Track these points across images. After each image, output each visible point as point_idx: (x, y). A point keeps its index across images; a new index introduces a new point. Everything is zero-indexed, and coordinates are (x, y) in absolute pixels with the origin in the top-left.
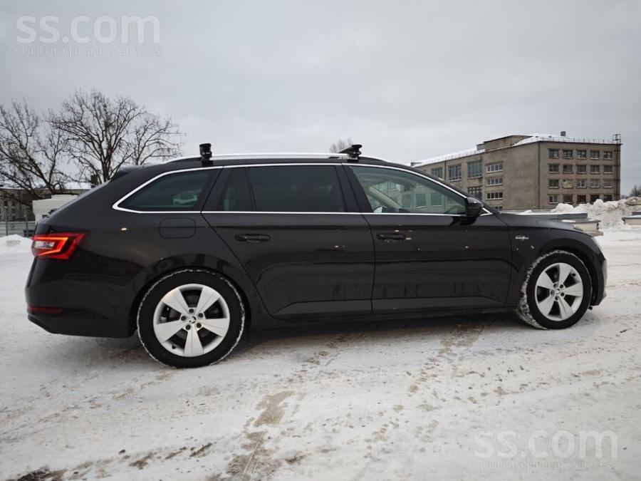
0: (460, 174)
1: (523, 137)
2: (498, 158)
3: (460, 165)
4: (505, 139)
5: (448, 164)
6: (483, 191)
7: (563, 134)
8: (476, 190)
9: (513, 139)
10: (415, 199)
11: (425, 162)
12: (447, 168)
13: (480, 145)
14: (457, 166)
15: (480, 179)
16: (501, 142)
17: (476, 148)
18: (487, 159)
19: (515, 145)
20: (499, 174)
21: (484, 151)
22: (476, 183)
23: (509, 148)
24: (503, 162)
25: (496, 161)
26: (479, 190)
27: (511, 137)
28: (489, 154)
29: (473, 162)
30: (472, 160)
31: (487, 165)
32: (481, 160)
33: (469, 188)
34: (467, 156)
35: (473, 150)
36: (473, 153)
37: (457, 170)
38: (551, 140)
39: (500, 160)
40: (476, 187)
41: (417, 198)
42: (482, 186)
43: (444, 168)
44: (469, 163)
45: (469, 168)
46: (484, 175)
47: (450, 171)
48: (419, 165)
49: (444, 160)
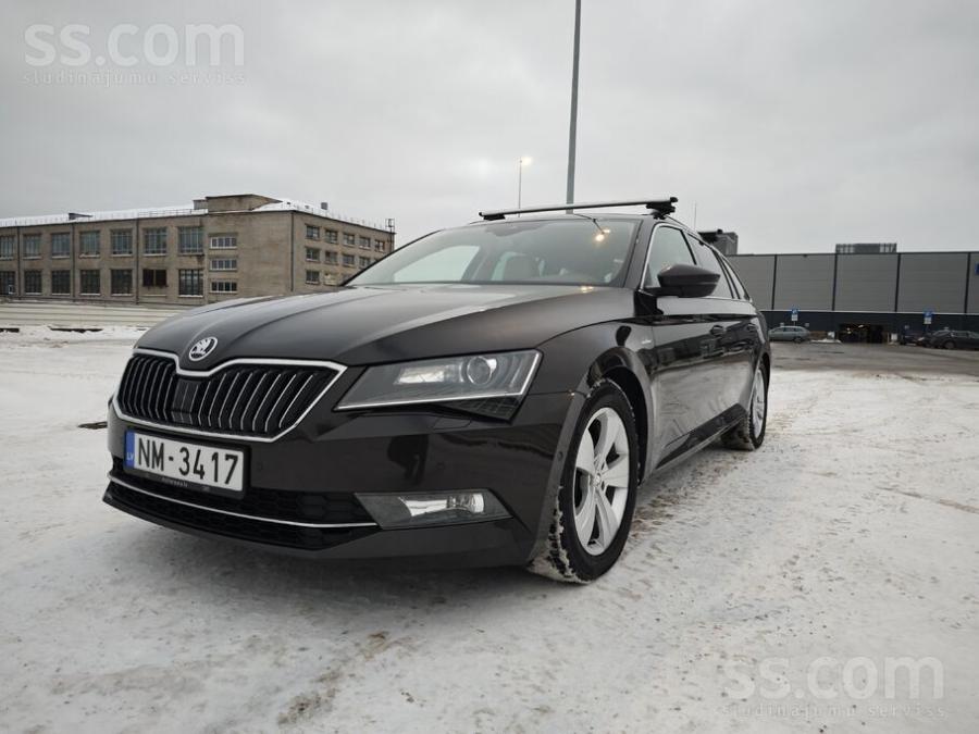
0: (165, 245)
1: (269, 201)
2: (229, 226)
3: (164, 230)
4: (240, 197)
5: (142, 226)
6: (205, 278)
7: (324, 206)
8: (192, 275)
9: (252, 200)
10: (78, 280)
11: (97, 216)
12: (141, 231)
13: (200, 201)
14: (158, 231)
15: (200, 258)
16: (234, 201)
17: (192, 206)
18: (211, 226)
19: (256, 210)
20: (232, 253)
21: (206, 211)
22: (193, 263)
23: (247, 213)
24: (236, 234)
25: (226, 231)
26: (199, 275)
27: (250, 196)
28: (215, 218)
29: (188, 228)
30: (187, 223)
31: (211, 235)
32: (201, 227)
33: (180, 270)
34: (177, 217)
35: (186, 208)
36: (187, 213)
37: (159, 237)
38: (309, 211)
39: (232, 231)
40: (192, 271)
41: (82, 277)
42: (202, 269)
43: (134, 232)
44: (180, 229)
45: (181, 236)
46: (206, 252)
47: (146, 237)
48: (86, 220)
49: (136, 217)
